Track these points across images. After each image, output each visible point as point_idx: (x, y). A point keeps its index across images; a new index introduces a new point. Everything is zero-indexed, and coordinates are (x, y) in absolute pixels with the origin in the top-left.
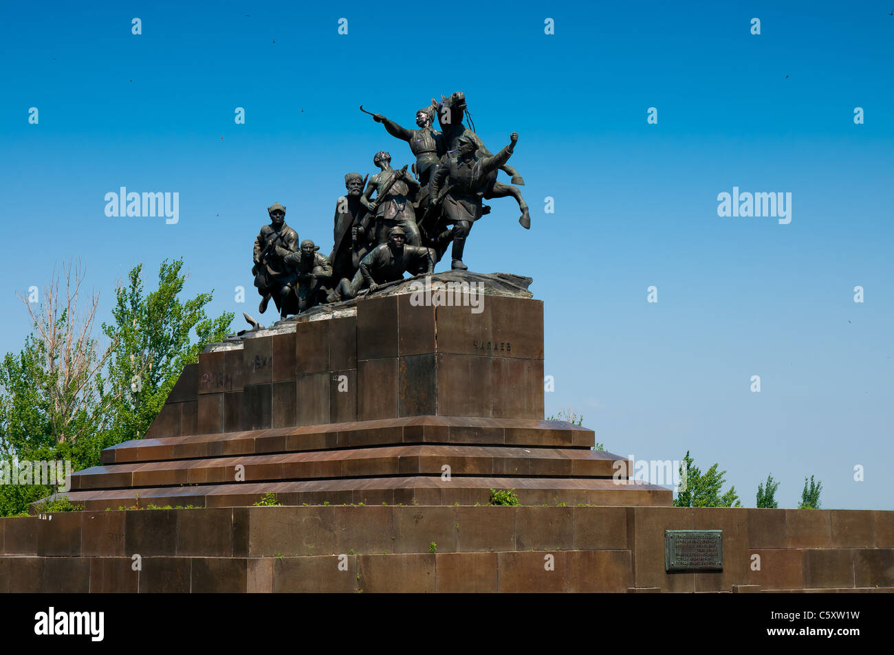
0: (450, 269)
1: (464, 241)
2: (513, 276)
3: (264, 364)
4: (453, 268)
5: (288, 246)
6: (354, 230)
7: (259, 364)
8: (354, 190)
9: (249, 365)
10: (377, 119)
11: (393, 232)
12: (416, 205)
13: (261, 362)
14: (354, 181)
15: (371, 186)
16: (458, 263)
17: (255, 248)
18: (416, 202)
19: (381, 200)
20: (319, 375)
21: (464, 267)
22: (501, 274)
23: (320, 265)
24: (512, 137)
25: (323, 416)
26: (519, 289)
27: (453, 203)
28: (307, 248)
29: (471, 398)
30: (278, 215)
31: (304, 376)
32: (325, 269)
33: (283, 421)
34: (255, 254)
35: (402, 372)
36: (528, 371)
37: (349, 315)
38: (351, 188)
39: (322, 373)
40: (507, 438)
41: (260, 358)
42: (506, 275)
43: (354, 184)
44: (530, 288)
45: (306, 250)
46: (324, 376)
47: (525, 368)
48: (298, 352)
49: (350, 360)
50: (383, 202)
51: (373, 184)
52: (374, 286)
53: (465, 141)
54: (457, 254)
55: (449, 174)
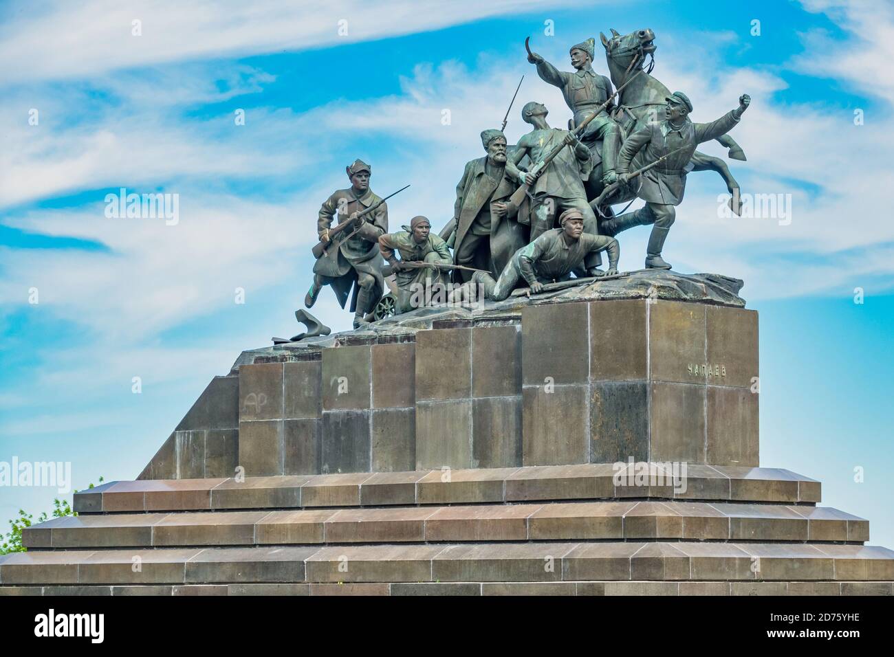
0: (643, 267)
1: (667, 231)
2: (722, 277)
4: (650, 265)
5: (374, 220)
6: (493, 207)
8: (498, 154)
10: (532, 59)
11: (569, 216)
12: (586, 178)
14: (497, 142)
15: (524, 150)
16: (656, 260)
17: (320, 220)
18: (585, 173)
22: (711, 276)
23: (435, 251)
24: (742, 100)
25: (461, 457)
26: (731, 295)
27: (654, 181)
28: (422, 227)
29: (685, 439)
30: (364, 178)
32: (441, 256)
33: (390, 461)
34: (320, 229)
35: (595, 404)
36: (743, 403)
38: (494, 151)
40: (732, 492)
42: (715, 277)
43: (498, 145)
44: (742, 293)
45: (420, 230)
47: (740, 399)
48: (419, 370)
50: (543, 173)
51: (524, 147)
52: (537, 285)
53: (677, 101)
54: (655, 248)
55: (649, 142)
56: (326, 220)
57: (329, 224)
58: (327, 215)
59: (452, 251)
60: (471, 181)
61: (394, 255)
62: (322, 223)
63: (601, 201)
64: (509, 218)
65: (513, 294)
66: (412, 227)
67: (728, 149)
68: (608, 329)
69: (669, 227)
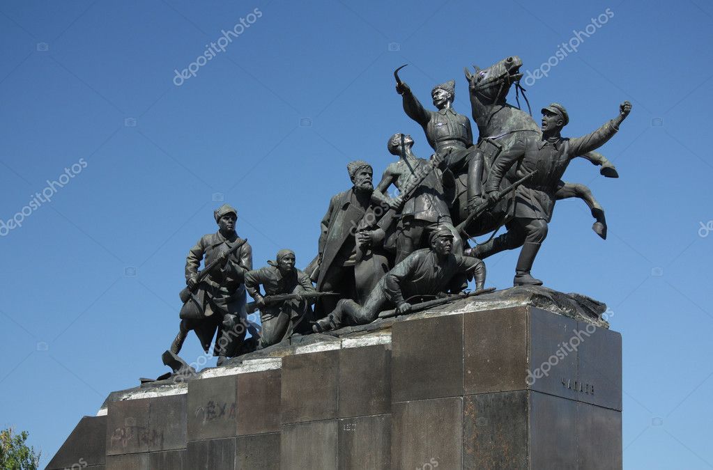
2: (588, 299)
3: (223, 412)
4: (518, 283)
5: (239, 261)
7: (213, 412)
9: (197, 413)
11: (439, 234)
13: (217, 410)
14: (364, 170)
15: (389, 178)
16: (526, 278)
19: (410, 195)
20: (321, 425)
21: (538, 282)
23: (300, 284)
24: (622, 107)
26: (596, 315)
27: (525, 196)
28: (288, 259)
29: (559, 454)
30: (230, 220)
31: (293, 426)
32: (306, 289)
35: (469, 417)
37: (370, 344)
38: (361, 180)
39: (326, 421)
41: (215, 404)
43: (365, 174)
45: (286, 262)
46: (328, 425)
48: (285, 394)
49: (373, 402)
50: (411, 197)
51: (391, 175)
52: (404, 306)
53: (554, 111)
54: (525, 266)
55: (523, 156)
56: (193, 265)
57: (196, 268)
58: (195, 260)
59: (315, 284)
60: (337, 211)
61: (258, 291)
62: (189, 268)
63: (467, 224)
64: (374, 247)
65: (380, 315)
66: (278, 261)
67: (600, 167)
68: (483, 338)
69: (541, 242)
